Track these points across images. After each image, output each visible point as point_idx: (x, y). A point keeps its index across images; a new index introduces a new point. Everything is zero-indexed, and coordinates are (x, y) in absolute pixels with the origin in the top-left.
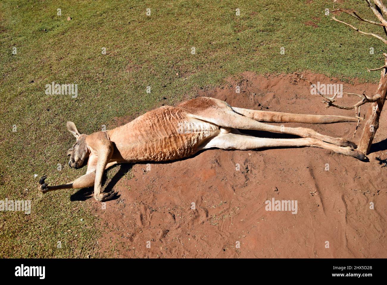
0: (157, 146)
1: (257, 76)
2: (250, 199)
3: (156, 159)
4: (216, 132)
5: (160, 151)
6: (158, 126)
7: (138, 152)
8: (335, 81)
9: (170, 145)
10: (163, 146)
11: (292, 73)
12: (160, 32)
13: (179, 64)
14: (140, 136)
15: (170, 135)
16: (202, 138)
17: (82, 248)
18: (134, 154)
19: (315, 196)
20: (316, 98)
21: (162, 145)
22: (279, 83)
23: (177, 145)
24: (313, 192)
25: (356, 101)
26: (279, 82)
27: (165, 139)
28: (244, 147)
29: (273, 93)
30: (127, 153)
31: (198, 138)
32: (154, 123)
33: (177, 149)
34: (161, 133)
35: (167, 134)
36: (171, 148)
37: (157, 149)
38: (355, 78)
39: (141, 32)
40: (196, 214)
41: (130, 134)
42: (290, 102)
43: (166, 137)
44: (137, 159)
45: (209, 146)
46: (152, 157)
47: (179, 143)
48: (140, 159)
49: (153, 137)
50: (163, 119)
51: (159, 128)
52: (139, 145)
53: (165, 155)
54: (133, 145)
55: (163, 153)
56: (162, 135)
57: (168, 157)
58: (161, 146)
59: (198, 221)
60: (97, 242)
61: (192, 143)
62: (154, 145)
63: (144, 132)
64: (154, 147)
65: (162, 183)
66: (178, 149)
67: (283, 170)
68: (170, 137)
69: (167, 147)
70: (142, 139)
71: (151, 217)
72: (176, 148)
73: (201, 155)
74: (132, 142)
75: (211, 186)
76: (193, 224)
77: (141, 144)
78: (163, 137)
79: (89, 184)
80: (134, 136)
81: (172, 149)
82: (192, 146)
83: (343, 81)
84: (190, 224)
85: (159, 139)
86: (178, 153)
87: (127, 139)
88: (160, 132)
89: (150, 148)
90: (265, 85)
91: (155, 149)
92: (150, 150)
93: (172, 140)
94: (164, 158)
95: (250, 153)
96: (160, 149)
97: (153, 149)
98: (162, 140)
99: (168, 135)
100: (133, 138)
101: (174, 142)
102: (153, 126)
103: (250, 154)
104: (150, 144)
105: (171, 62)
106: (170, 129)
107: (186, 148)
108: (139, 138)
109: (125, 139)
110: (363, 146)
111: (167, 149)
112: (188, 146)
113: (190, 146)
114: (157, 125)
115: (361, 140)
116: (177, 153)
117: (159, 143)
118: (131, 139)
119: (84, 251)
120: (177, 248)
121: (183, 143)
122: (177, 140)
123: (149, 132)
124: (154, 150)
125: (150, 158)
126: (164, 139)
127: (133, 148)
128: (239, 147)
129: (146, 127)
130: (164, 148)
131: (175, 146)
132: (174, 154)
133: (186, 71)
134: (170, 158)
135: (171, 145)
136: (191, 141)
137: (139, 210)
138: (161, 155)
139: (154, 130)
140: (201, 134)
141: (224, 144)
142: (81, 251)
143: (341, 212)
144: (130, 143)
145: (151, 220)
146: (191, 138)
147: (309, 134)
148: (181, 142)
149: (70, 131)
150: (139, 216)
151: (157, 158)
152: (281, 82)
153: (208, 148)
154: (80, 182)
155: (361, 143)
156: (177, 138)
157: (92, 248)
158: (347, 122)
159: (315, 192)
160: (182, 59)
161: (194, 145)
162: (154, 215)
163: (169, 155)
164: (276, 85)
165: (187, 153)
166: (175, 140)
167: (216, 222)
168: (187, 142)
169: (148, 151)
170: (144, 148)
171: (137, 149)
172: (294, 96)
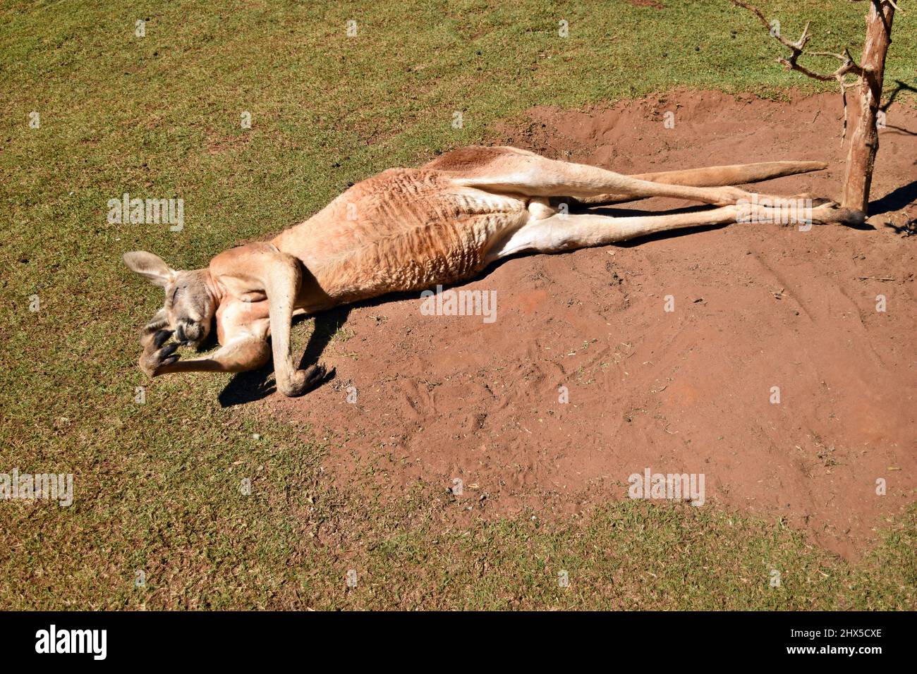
0: (402, 249)
1: (563, 113)
2: (648, 326)
3: (401, 282)
4: (522, 216)
5: (411, 260)
6: (393, 206)
7: (359, 268)
8: (748, 101)
9: (430, 244)
10: (416, 249)
11: (646, 96)
12: (258, 64)
13: (349, 118)
14: (357, 230)
15: (427, 223)
16: (495, 229)
17: (288, 488)
18: (351, 277)
19: (783, 300)
20: (713, 142)
21: (413, 245)
22: (619, 121)
23: (445, 245)
24: (779, 292)
25: (805, 133)
26: (617, 120)
27: (417, 232)
28: (596, 238)
29: (611, 147)
30: (330, 277)
31: (486, 228)
32: (385, 202)
33: (447, 253)
34: (404, 221)
35: (419, 222)
36: (432, 251)
37: (403, 255)
38: (790, 88)
39: (203, 69)
40: (537, 374)
41: (331, 231)
42: (655, 159)
43: (418, 228)
44: (357, 288)
45: (511, 247)
46: (394, 277)
47: (449, 239)
48: (365, 289)
49: (389, 229)
50: (401, 191)
51: (399, 211)
52: (358, 252)
53: (421, 272)
54: (343, 254)
55: (418, 264)
56: (407, 225)
57: (429, 277)
58: (412, 249)
59: (547, 385)
60: (322, 468)
61: (477, 241)
62: (396, 247)
63: (365, 222)
64: (396, 252)
65: (432, 333)
66: (449, 254)
67: (697, 267)
68: (427, 228)
69: (424, 249)
70: (366, 238)
71: (434, 398)
72: (444, 252)
73: (499, 271)
74: (341, 247)
75: (551, 319)
76: (537, 392)
77: (363, 250)
78: (413, 228)
79: (249, 361)
80: (342, 233)
81: (437, 253)
82: (477, 247)
83: (765, 98)
84: (532, 392)
85: (404, 233)
86: (451, 264)
87: (327, 245)
88: (402, 218)
89: (386, 256)
90: (588, 131)
91: (398, 256)
92: (388, 261)
93: (432, 233)
94: (420, 281)
95: (612, 251)
96: (409, 256)
97: (394, 254)
98: (411, 235)
99: (421, 222)
100: (342, 238)
101: (438, 237)
102: (382, 207)
103: (612, 253)
104: (387, 247)
105: (325, 118)
106: (424, 210)
107: (466, 250)
108: (356, 236)
109: (321, 244)
110: (853, 197)
111: (425, 254)
112: (469, 247)
113: (473, 246)
114: (391, 203)
115: (847, 185)
116: (447, 265)
117: (406, 241)
118: (336, 243)
119: (294, 494)
120: (519, 440)
121: (459, 240)
122: (444, 233)
123: (377, 220)
124: (397, 260)
125: (389, 281)
126: (415, 231)
127: (346, 263)
128: (586, 237)
129: (368, 209)
130: (418, 254)
131: (440, 246)
132: (442, 268)
133: (376, 132)
134: (432, 278)
135: (432, 245)
136: (474, 235)
137: (398, 390)
138: (414, 270)
139: (387, 214)
140: (491, 220)
141: (550, 235)
142: (288, 495)
143: (849, 315)
144: (336, 252)
145: (435, 404)
146: (472, 229)
147: (732, 194)
148: (454, 237)
149: (140, 271)
150: (405, 401)
151: (404, 282)
152: (624, 118)
153: (511, 252)
154: (230, 356)
155: (847, 194)
156: (444, 228)
157: (312, 483)
158: (800, 172)
159: (782, 292)
160: (352, 109)
161: (481, 246)
162: (439, 393)
163: (430, 269)
164: (612, 128)
165: (468, 265)
166: (440, 233)
167: (590, 378)
168: (466, 237)
169: (382, 263)
170: (372, 256)
171: (356, 263)
172: (660, 145)
